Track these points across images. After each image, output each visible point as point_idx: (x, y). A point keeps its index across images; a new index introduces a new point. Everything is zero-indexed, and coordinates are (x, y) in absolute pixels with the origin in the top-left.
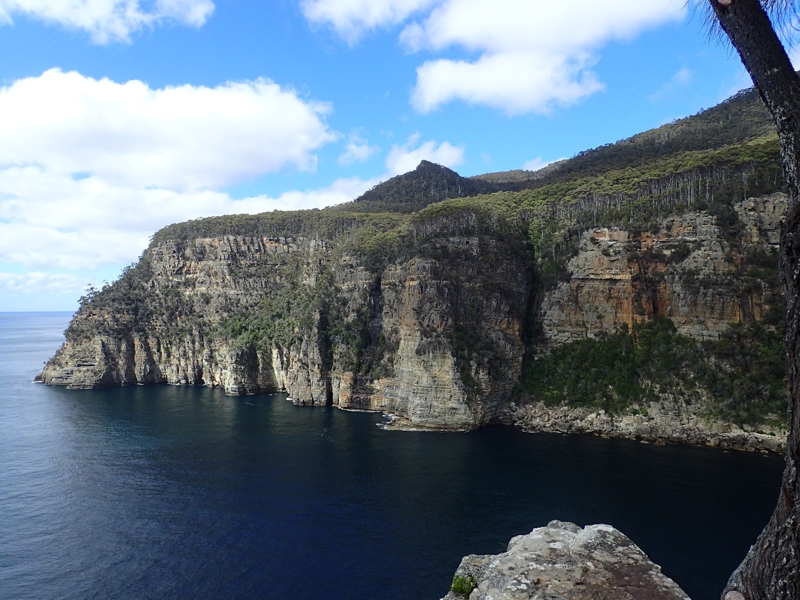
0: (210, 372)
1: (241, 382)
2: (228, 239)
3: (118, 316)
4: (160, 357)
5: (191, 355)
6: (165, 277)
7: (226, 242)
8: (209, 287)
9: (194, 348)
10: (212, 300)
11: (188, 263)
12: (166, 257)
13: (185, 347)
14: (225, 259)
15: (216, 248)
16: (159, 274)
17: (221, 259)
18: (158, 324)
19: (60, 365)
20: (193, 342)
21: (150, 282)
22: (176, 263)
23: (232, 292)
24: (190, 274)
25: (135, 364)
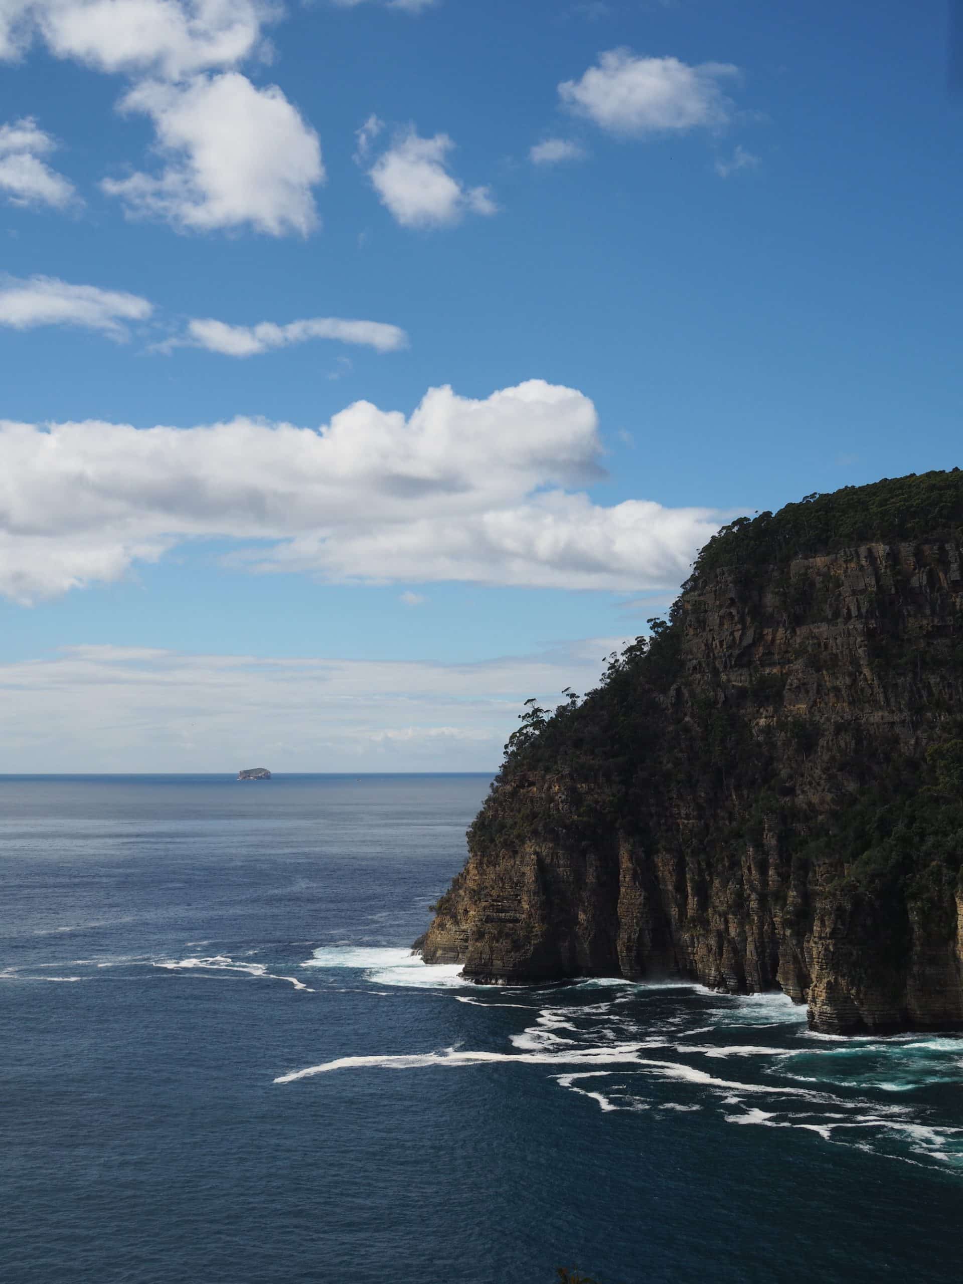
0: (795, 957)
1: (847, 998)
2: (870, 555)
3: (583, 787)
4: (683, 906)
5: (754, 905)
6: (709, 676)
7: (863, 562)
8: (815, 702)
9: (765, 883)
10: (822, 742)
11: (768, 631)
12: (713, 619)
13: (741, 883)
14: (859, 616)
15: (838, 585)
16: (695, 668)
17: (849, 616)
18: (683, 812)
19: (454, 917)
20: (763, 869)
21: (672, 692)
22: (737, 635)
23: (876, 717)
24: (772, 664)
25: (618, 925)
